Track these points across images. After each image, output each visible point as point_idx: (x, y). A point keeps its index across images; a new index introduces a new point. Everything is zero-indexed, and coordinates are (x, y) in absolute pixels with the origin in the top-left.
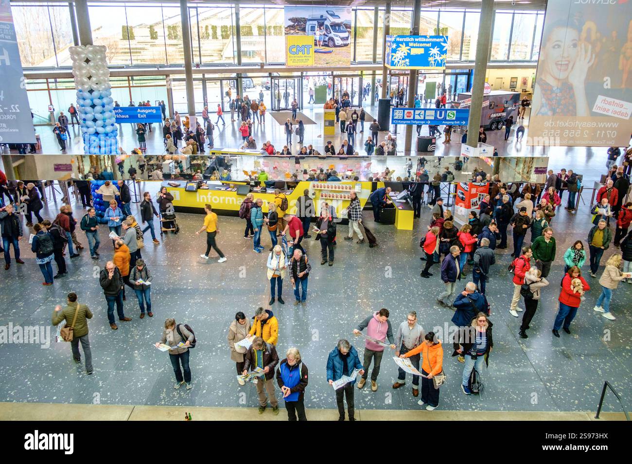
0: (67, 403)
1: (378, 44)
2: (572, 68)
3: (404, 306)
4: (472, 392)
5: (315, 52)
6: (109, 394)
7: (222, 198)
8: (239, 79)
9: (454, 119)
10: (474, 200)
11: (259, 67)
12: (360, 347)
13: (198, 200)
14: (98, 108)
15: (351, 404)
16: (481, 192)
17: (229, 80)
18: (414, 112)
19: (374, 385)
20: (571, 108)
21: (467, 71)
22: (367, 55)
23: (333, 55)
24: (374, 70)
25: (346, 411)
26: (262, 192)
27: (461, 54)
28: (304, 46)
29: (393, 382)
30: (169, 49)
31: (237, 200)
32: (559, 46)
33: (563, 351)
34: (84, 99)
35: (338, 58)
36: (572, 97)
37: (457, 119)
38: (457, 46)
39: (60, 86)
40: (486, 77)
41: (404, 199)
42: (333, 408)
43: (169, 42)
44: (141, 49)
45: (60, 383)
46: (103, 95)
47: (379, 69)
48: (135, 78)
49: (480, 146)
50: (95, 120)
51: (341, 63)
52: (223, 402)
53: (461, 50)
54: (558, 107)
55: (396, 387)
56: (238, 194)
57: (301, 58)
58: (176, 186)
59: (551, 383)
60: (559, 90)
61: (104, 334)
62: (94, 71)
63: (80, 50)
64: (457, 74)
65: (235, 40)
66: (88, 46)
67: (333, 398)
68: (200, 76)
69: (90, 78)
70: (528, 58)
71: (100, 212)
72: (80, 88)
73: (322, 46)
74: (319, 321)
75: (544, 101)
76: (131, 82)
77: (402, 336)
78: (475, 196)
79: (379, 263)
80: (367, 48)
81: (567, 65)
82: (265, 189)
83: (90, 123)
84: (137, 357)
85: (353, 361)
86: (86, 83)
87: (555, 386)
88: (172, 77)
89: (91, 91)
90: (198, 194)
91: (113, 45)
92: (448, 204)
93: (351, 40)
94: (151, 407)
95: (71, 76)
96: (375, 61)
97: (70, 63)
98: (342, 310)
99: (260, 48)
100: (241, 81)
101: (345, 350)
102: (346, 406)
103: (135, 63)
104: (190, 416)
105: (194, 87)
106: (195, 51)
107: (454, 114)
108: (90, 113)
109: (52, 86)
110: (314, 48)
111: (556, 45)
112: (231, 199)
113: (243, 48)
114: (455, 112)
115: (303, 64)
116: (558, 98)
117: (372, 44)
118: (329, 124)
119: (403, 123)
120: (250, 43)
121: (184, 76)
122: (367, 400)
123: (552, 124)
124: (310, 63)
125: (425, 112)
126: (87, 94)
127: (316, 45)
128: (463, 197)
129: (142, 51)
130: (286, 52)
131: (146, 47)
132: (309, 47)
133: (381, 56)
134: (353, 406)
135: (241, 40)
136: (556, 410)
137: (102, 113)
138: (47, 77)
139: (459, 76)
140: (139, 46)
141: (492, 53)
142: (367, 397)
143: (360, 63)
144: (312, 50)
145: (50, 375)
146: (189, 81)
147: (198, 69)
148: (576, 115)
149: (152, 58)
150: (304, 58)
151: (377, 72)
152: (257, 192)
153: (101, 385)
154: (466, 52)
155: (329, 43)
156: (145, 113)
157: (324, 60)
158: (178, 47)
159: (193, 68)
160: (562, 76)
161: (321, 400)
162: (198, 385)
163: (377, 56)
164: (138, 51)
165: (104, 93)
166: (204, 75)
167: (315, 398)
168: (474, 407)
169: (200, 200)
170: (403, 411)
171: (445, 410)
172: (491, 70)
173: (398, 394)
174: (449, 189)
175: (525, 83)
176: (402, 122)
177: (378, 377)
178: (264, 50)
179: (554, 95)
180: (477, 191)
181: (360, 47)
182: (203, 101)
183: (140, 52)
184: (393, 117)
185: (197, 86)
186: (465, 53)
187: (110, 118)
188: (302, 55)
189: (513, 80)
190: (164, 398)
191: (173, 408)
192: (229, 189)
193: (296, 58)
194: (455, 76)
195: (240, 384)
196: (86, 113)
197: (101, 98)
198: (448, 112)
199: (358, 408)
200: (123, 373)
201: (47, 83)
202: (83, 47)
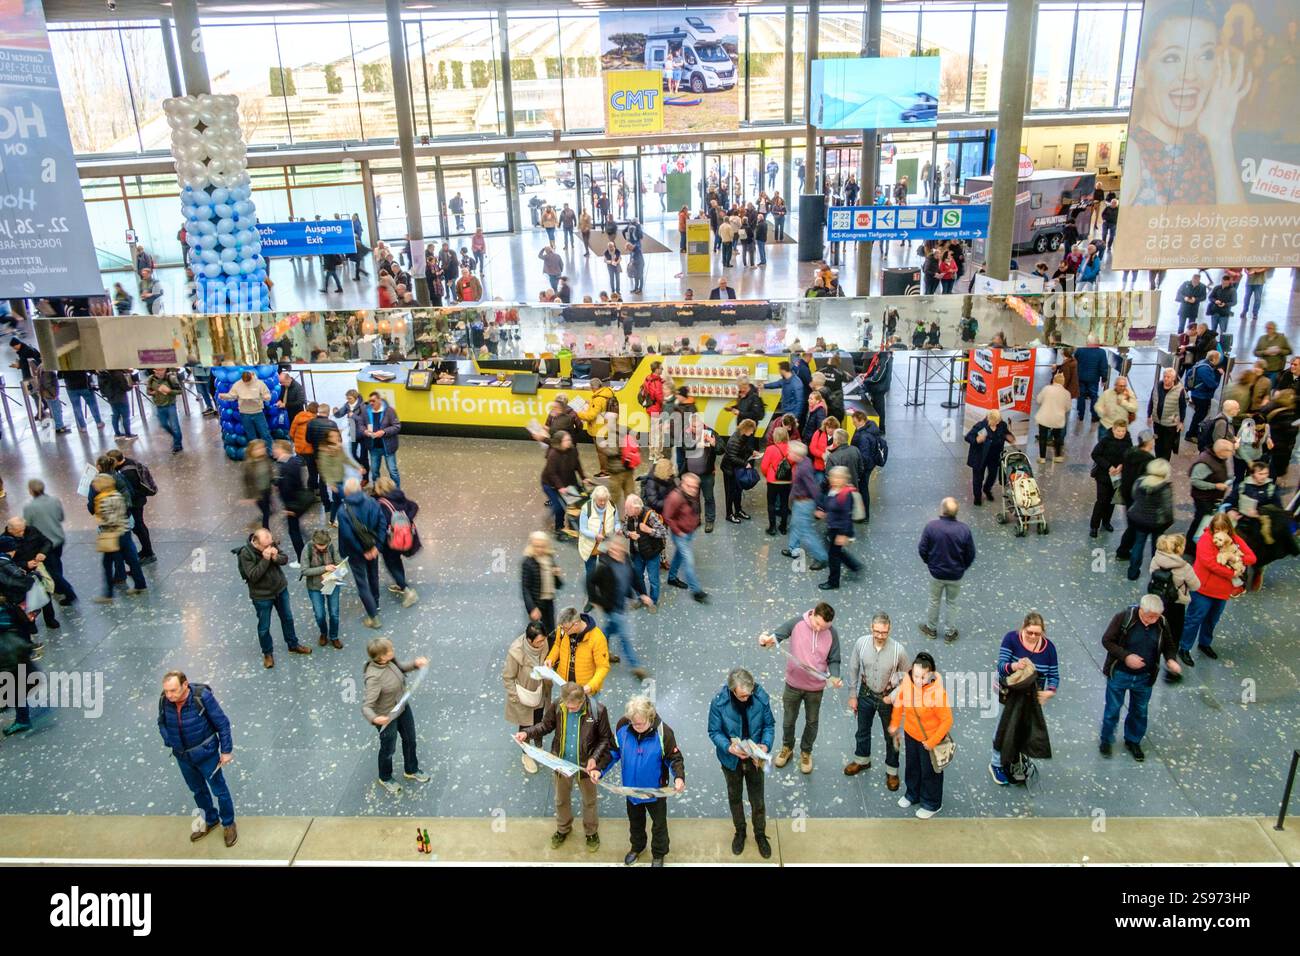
0: (175, 814)
1: (794, 88)
2: (1205, 104)
3: (864, 609)
4: (1012, 780)
5: (666, 103)
6: (260, 794)
7: (481, 402)
8: (510, 164)
9: (958, 225)
10: (1004, 391)
11: (552, 139)
13: (433, 408)
14: (226, 223)
15: (758, 805)
16: (1019, 374)
17: (491, 167)
18: (875, 214)
19: (806, 761)
20: (1204, 188)
21: (983, 134)
22: (772, 110)
23: (702, 108)
24: (787, 137)
25: (749, 821)
26: (563, 387)
27: (969, 100)
28: (643, 93)
29: (846, 762)
30: (367, 112)
31: (511, 406)
32: (1176, 58)
33: (1202, 694)
34: (196, 205)
35: (713, 114)
36: (1207, 165)
37: (964, 227)
38: (959, 85)
39: (146, 189)
40: (1024, 143)
42: (721, 816)
43: (365, 97)
44: (309, 113)
45: (161, 776)
46: (233, 197)
47: (798, 134)
48: (298, 169)
49: (1015, 278)
50: (219, 248)
51: (718, 124)
52: (494, 806)
53: (969, 95)
54: (1177, 187)
55: (852, 771)
56: (513, 392)
57: (635, 118)
58: (388, 380)
59: (1178, 760)
60: (1177, 152)
61: (247, 676)
62: (215, 148)
63: (185, 104)
64: (960, 141)
65: (501, 89)
66: (201, 97)
68: (431, 161)
69: (207, 161)
70: (1110, 103)
71: (234, 436)
72: (188, 183)
73: (679, 90)
74: (687, 642)
75: (1146, 173)
76: (290, 178)
77: (860, 667)
78: (1006, 382)
80: (773, 96)
81: (1194, 97)
82: (569, 380)
83: (209, 254)
84: (315, 721)
85: (759, 716)
86: (200, 172)
87: (1187, 765)
88: (373, 164)
89: (210, 189)
90: (432, 394)
91: (252, 107)
92: (950, 403)
93: (738, 79)
94: (347, 820)
95: (169, 168)
96: (789, 119)
97: (167, 144)
98: (734, 621)
99: (551, 104)
100: (514, 169)
101: (743, 691)
102: (748, 813)
103: (295, 141)
104: (426, 836)
105: (420, 186)
106: (420, 114)
107: (957, 217)
108: (210, 234)
109: (132, 191)
110: (662, 96)
111: (1168, 56)
112: (500, 404)
113: (518, 105)
114: (959, 211)
115: (640, 129)
116: (1176, 168)
117: (782, 87)
118: (698, 250)
119: (851, 239)
120: (531, 95)
121: (397, 162)
122: (792, 798)
123: (1165, 223)
124: (656, 127)
126: (201, 196)
127: (666, 89)
128: (980, 387)
129: (311, 117)
130: (606, 106)
131: (319, 109)
132: (651, 94)
133: (802, 112)
134: (763, 808)
135: (513, 89)
136: (1191, 814)
137: (234, 232)
138: (121, 172)
139: (964, 144)
140: (306, 107)
141: (1034, 97)
142: (791, 794)
143: (759, 124)
144: (659, 100)
145: (140, 760)
146: (409, 172)
147: (426, 146)
148: (1215, 202)
149: (332, 130)
150: (642, 117)
151: (795, 141)
152: (552, 387)
153: (243, 778)
154: (979, 97)
155: (693, 84)
156: (320, 234)
157: (682, 121)
158: (385, 107)
159: (417, 146)
160: (1185, 120)
161: (695, 802)
162: (441, 774)
163: (794, 113)
164: (304, 117)
165: (236, 192)
166: (438, 159)
167: (682, 797)
168: (1016, 811)
169: (436, 406)
170: (868, 819)
171: (956, 816)
172: (1033, 130)
173: (856, 786)
174: (952, 372)
175: (1104, 155)
176: (848, 236)
177: (815, 745)
178: (560, 106)
179: (1168, 162)
180: (1010, 372)
181: (759, 95)
182: (438, 213)
183: (307, 121)
184: (830, 226)
185: (425, 186)
186: (977, 101)
187: (249, 244)
188: (638, 111)
189: (1080, 149)
190: (373, 802)
191: (391, 821)
192: (496, 383)
193: (627, 119)
194: (957, 145)
195: (527, 772)
196: (201, 234)
197: (230, 202)
198: (945, 211)
199: (774, 816)
200: (288, 753)
201: (122, 185)
202: (192, 99)
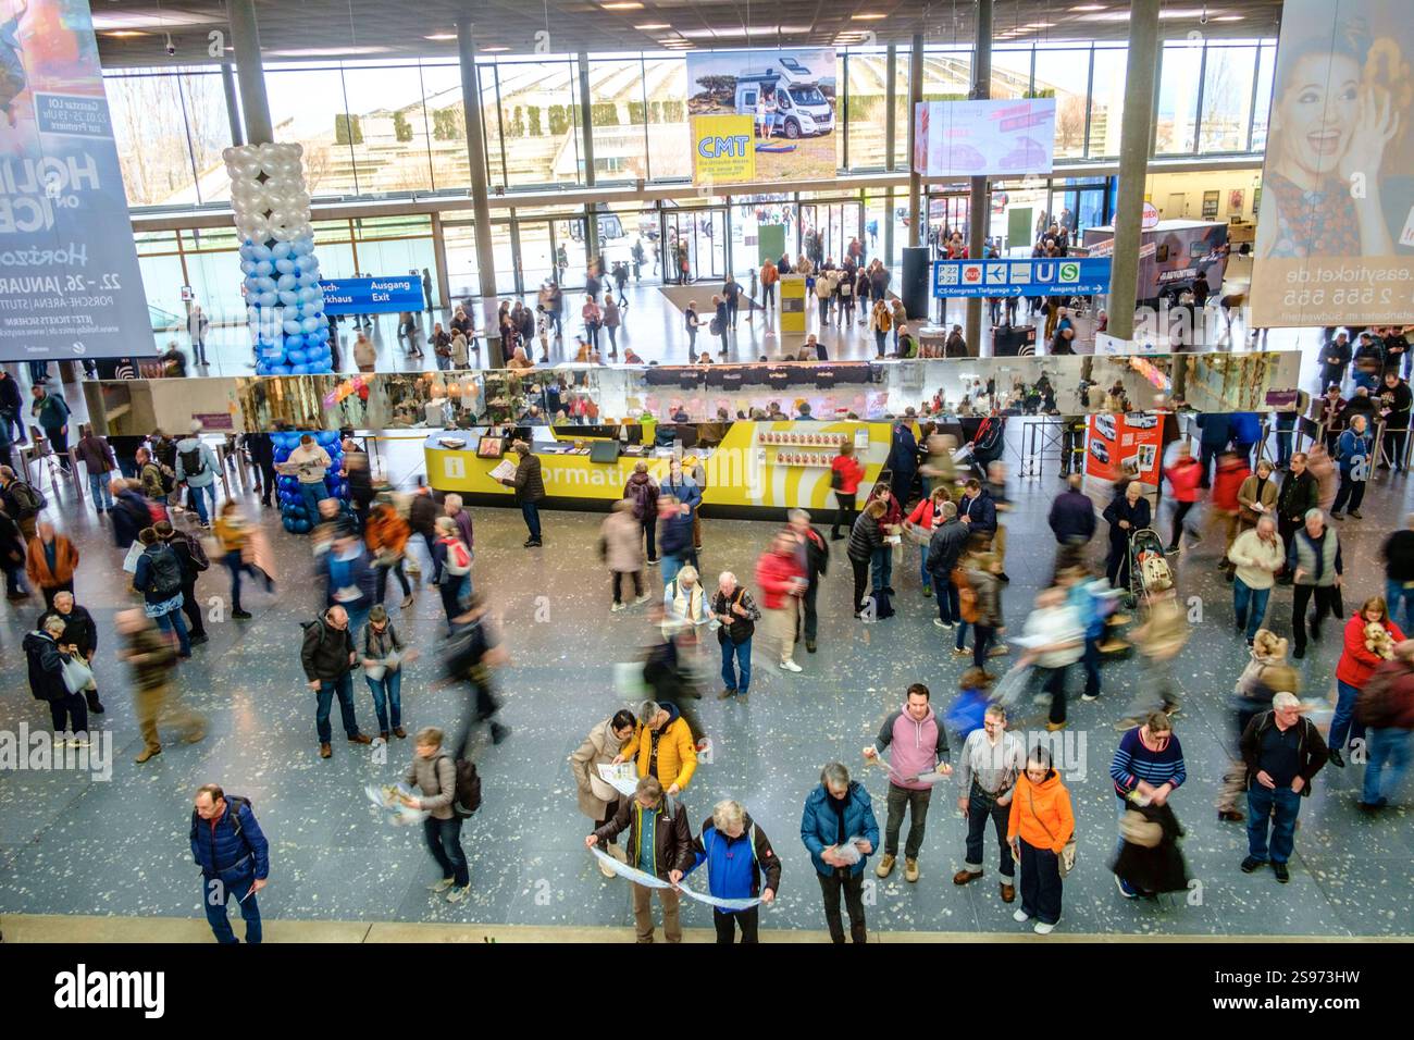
1: (896, 132)
2: (1347, 147)
5: (757, 150)
6: (315, 897)
7: (557, 471)
8: (589, 217)
9: (1077, 280)
11: (635, 189)
12: (878, 793)
14: (287, 280)
16: (1145, 442)
17: (569, 219)
18: (985, 268)
19: (911, 869)
20: (1347, 238)
21: (1103, 181)
22: (874, 157)
23: (796, 155)
24: (890, 185)
27: (1087, 145)
28: (733, 139)
29: (955, 870)
30: (439, 161)
31: (590, 476)
32: (1314, 98)
34: (256, 261)
35: (808, 162)
36: (1352, 213)
37: (1083, 282)
38: (1076, 128)
39: (204, 244)
40: (1147, 191)
41: (968, 463)
43: (436, 145)
44: (376, 162)
46: (296, 251)
47: (901, 182)
48: (365, 222)
50: (280, 305)
51: (814, 172)
52: (568, 914)
53: (1087, 139)
54: (1317, 238)
55: (962, 880)
56: (592, 461)
57: (725, 166)
58: (457, 447)
59: (1328, 872)
60: (1318, 199)
61: (303, 767)
62: (276, 200)
63: (246, 154)
64: (1078, 189)
65: (580, 136)
66: (262, 146)
67: (817, 905)
68: (505, 213)
69: (268, 214)
70: (1242, 147)
71: (293, 507)
72: (247, 237)
73: (772, 136)
74: (779, 734)
75: (1283, 223)
76: (356, 231)
78: (1131, 450)
79: (914, 607)
80: (874, 141)
81: (1335, 139)
82: (652, 448)
83: (269, 312)
84: (374, 817)
85: (858, 817)
86: (261, 225)
87: (1338, 878)
88: (444, 216)
89: (271, 243)
91: (316, 157)
93: (835, 124)
94: (408, 927)
95: (228, 221)
96: (891, 166)
97: (226, 196)
98: (832, 712)
99: (634, 151)
100: (595, 221)
101: (837, 787)
102: (847, 925)
103: (362, 192)
105: (493, 240)
106: (494, 163)
107: (1075, 271)
108: (270, 291)
109: (188, 245)
110: (754, 142)
111: (1306, 96)
112: (577, 473)
113: (599, 153)
114: (1078, 265)
115: (730, 177)
116: (1317, 217)
117: (884, 132)
118: (793, 308)
119: (959, 295)
120: (613, 142)
121: (470, 214)
122: (895, 909)
123: (1304, 277)
124: (747, 176)
125: (1009, 267)
126: (262, 250)
127: (758, 134)
128: (1102, 457)
129: (378, 167)
130: (693, 153)
131: (388, 158)
132: (742, 140)
133: (905, 158)
135: (594, 135)
137: (296, 289)
138: (177, 225)
139: (1083, 192)
140: (374, 156)
141: (1159, 140)
142: (894, 904)
143: (858, 171)
144: (750, 147)
146: (482, 224)
147: (500, 197)
148: (1360, 254)
149: (400, 181)
150: (732, 165)
151: (898, 190)
152: (634, 455)
153: (297, 878)
154: (1099, 141)
155: (787, 129)
156: (387, 291)
157: (775, 169)
158: (456, 155)
159: (491, 197)
160: (1325, 165)
161: (789, 912)
162: (511, 878)
163: (897, 159)
164: (371, 167)
165: (298, 246)
166: (513, 210)
168: (1146, 926)
171: (1079, 932)
172: (1158, 176)
173: (967, 897)
175: (1237, 202)
176: (956, 291)
177: (921, 851)
178: (644, 153)
179: (1307, 210)
180: (1135, 439)
181: (858, 140)
182: (513, 268)
183: (375, 170)
184: (936, 281)
185: (499, 239)
186: (1096, 145)
187: (312, 301)
188: (729, 159)
189: (1209, 197)
190: (437, 907)
191: (455, 926)
192: (573, 451)
193: (716, 167)
194: (1075, 193)
195: (604, 876)
196: (261, 291)
197: (292, 257)
198: (1062, 265)
199: (876, 929)
200: (346, 852)
201: (179, 239)
202: (253, 148)
